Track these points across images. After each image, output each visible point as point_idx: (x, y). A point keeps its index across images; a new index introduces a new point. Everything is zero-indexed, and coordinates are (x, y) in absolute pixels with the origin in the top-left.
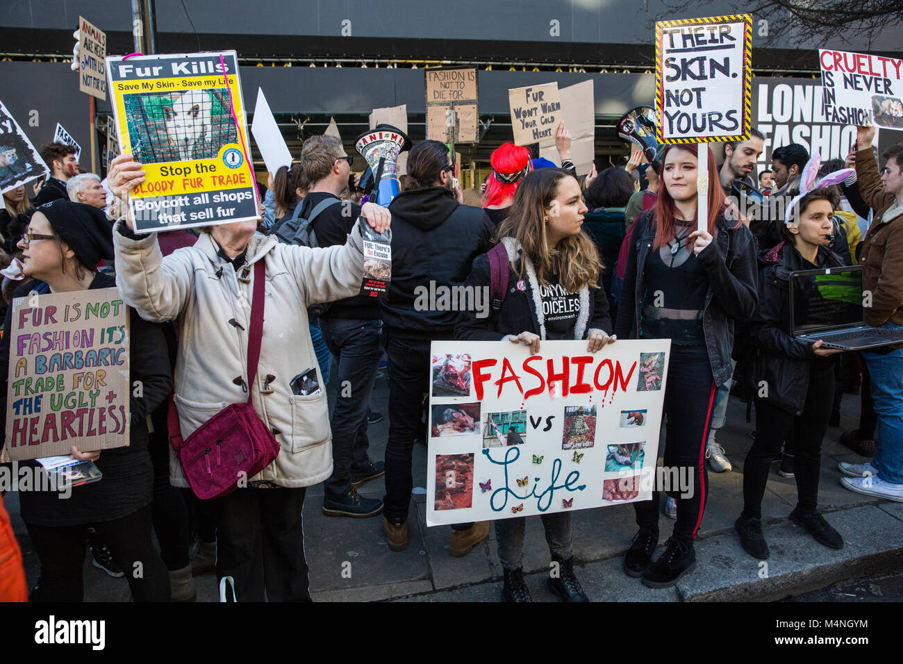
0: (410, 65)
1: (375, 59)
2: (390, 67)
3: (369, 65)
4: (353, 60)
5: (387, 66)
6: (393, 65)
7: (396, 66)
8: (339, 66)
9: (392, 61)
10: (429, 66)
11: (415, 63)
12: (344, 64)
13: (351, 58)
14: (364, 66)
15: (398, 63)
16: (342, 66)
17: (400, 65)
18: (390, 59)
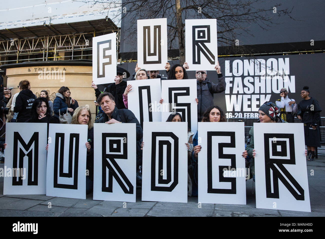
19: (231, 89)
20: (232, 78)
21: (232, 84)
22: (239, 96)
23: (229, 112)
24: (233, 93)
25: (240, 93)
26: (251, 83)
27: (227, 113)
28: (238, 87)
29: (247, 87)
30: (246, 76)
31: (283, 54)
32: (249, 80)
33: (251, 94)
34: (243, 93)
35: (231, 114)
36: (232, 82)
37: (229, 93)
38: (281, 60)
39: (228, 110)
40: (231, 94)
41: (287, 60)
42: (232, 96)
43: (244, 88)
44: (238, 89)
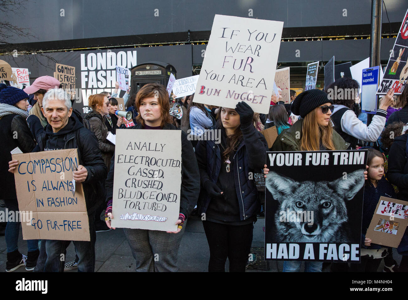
0: (329, 39)
1: (312, 37)
2: (319, 40)
3: (309, 39)
4: (302, 38)
5: (317, 39)
6: (320, 39)
7: (322, 40)
8: (295, 41)
9: (320, 37)
10: (338, 39)
11: (331, 38)
12: (297, 40)
13: (301, 37)
14: (307, 40)
15: (323, 38)
16: (296, 41)
17: (324, 39)
18: (319, 36)
19: (87, 83)
20: (87, 72)
21: (87, 78)
22: (93, 90)
23: (85, 107)
24: (89, 87)
25: (94, 87)
26: (104, 77)
27: (84, 108)
28: (93, 81)
29: (100, 81)
30: (99, 70)
31: (134, 46)
32: (102, 74)
33: (104, 88)
34: (97, 87)
35: (88, 108)
36: (87, 76)
37: (85, 88)
38: (129, 53)
39: (85, 105)
40: (87, 88)
41: (135, 52)
42: (88, 90)
43: (98, 82)
44: (93, 83)
